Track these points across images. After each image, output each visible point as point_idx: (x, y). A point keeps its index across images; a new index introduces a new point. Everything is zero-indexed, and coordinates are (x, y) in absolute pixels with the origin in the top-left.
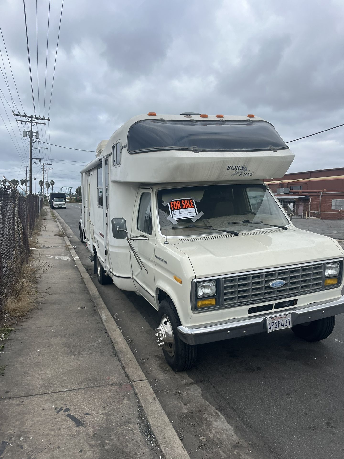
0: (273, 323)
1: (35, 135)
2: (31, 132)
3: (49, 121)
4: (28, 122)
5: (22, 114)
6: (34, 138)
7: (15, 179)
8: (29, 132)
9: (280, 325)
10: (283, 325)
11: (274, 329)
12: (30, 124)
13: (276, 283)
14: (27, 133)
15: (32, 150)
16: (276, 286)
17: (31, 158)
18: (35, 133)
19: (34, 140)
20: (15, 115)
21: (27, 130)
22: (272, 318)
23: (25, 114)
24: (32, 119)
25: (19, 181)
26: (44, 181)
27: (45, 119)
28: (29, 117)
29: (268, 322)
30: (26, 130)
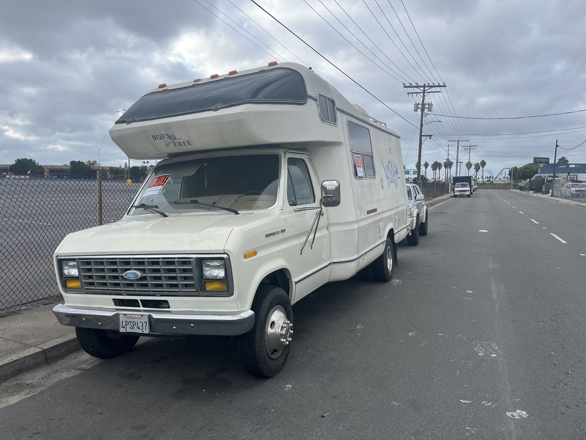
0: (127, 322)
1: (427, 107)
2: (423, 105)
3: (445, 87)
4: (420, 93)
5: (414, 84)
6: (426, 111)
7: (436, 162)
8: (420, 104)
9: (135, 327)
10: (139, 328)
11: (129, 330)
12: (422, 94)
13: (129, 274)
14: (418, 106)
15: (422, 126)
16: (129, 277)
17: (421, 136)
18: (427, 105)
19: (425, 113)
20: (405, 88)
21: (419, 103)
22: (125, 315)
23: (417, 84)
24: (424, 89)
25: (442, 163)
26: (458, 162)
27: (439, 86)
28: (421, 87)
29: (121, 319)
30: (417, 103)
